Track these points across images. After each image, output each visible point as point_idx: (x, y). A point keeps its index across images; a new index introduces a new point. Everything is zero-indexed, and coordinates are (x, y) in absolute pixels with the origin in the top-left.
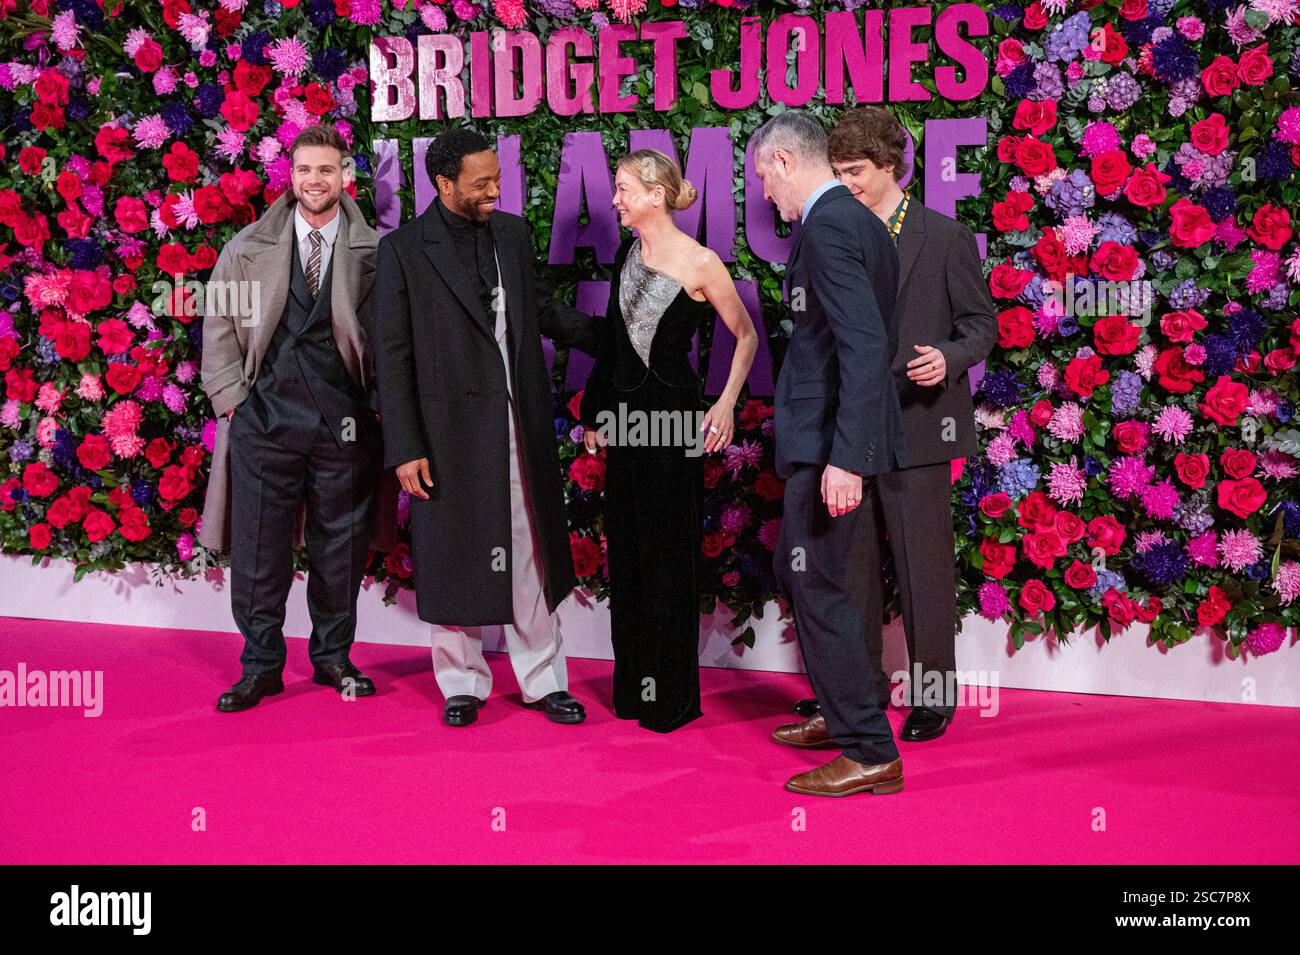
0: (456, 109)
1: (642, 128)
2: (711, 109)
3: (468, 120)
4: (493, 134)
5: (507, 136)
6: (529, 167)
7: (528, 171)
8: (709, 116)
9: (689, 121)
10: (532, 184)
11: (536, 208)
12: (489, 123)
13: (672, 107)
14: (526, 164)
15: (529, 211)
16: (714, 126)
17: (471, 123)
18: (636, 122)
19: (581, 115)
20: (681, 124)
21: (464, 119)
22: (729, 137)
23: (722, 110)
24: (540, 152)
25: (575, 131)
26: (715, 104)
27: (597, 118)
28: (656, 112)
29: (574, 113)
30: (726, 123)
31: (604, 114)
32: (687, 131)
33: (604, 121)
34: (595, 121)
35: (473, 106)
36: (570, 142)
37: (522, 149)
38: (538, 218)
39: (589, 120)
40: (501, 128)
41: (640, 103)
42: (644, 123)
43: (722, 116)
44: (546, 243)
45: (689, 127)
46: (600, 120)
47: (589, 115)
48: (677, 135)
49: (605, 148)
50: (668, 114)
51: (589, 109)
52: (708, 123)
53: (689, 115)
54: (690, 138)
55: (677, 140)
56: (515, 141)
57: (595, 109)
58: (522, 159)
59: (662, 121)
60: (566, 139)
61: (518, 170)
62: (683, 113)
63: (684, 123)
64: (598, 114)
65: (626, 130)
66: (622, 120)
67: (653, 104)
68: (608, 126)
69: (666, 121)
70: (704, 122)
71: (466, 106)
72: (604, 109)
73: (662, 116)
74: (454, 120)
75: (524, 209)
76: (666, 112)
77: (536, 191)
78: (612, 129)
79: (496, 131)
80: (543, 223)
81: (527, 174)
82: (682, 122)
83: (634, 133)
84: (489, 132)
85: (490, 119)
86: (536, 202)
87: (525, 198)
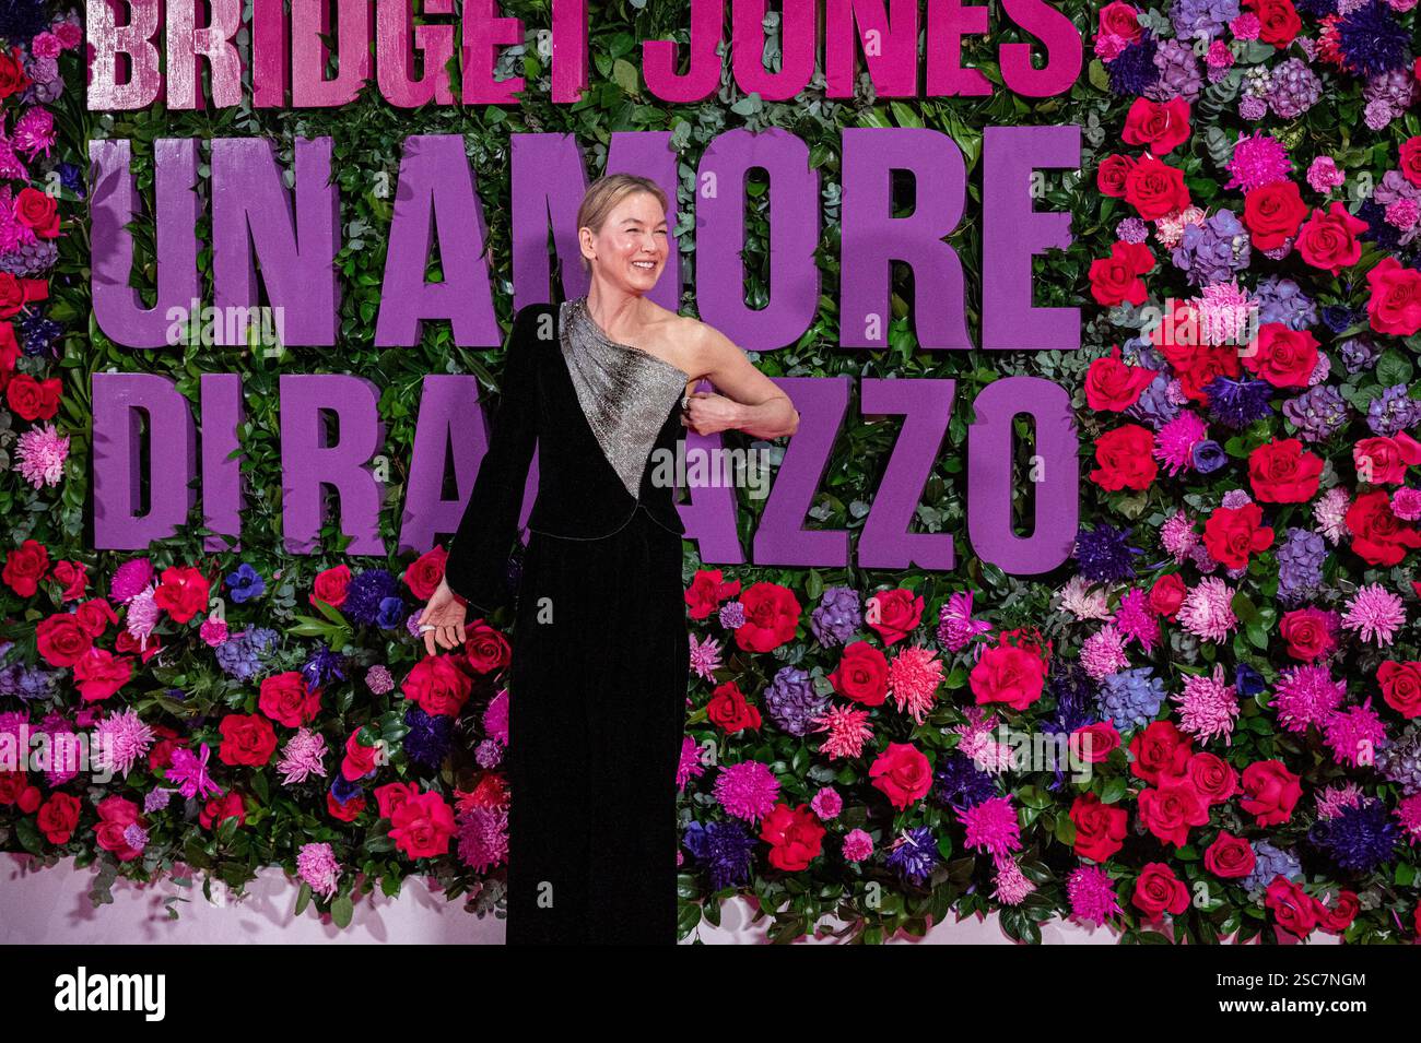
0: (226, 93)
1: (530, 130)
2: (642, 103)
3: (247, 111)
4: (287, 134)
5: (310, 138)
6: (346, 188)
7: (343, 196)
8: (638, 114)
9: (606, 120)
10: (350, 216)
11: (356, 254)
12: (281, 116)
13: (578, 98)
14: (340, 184)
15: (345, 260)
16: (647, 129)
17: (252, 117)
18: (521, 120)
19: (431, 107)
20: (593, 125)
21: (240, 110)
22: (670, 147)
23: (658, 103)
24: (364, 166)
25: (422, 133)
26: (648, 95)
27: (457, 113)
28: (553, 105)
29: (421, 104)
30: (666, 125)
31: (469, 107)
32: (603, 137)
33: (469, 118)
34: (455, 118)
35: (256, 89)
36: (414, 150)
37: (335, 160)
38: (359, 271)
39: (446, 115)
40: (300, 125)
41: (527, 90)
42: (534, 122)
43: (660, 114)
44: (371, 312)
45: (607, 129)
46: (463, 115)
47: (444, 108)
48: (586, 143)
49: (471, 161)
50: (573, 109)
51: (444, 96)
52: (637, 125)
53: (607, 111)
54: (608, 148)
55: (586, 150)
56: (323, 147)
57: (455, 98)
58: (334, 175)
59: (564, 120)
60: (406, 146)
61: (327, 195)
62: (597, 108)
63: (599, 124)
64: (460, 106)
65: (505, 133)
66: (499, 116)
67: (549, 93)
68: (475, 125)
69: (570, 120)
70: (630, 123)
71: (244, 90)
72: (469, 99)
73: (563, 111)
74: (223, 110)
75: (337, 256)
76: (570, 105)
77: (356, 228)
78: (482, 132)
79: (292, 130)
80: (367, 280)
81: (341, 200)
82: (595, 122)
83: (519, 138)
84: (280, 130)
85: (283, 110)
86: (356, 245)
87: (339, 241)
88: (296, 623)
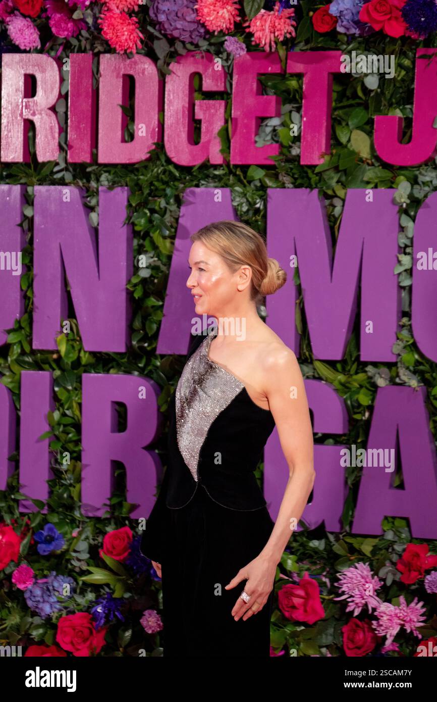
0: (46, 151)
1: (283, 186)
2: (373, 165)
3: (63, 165)
4: (93, 184)
5: (111, 188)
6: (137, 228)
7: (136, 234)
8: (370, 173)
9: (343, 179)
10: (141, 250)
11: (144, 281)
12: (89, 170)
13: (322, 161)
14: (133, 224)
15: (135, 285)
16: (376, 187)
17: (66, 169)
18: (276, 177)
19: (206, 166)
20: (333, 182)
21: (57, 164)
22: (394, 202)
23: (386, 166)
24: (153, 211)
25: (197, 186)
26: (377, 158)
27: (226, 170)
28: (302, 166)
29: (198, 163)
30: (391, 184)
31: (236, 166)
32: (341, 192)
33: (235, 175)
34: (225, 175)
35: (70, 147)
36: (191, 199)
37: (130, 205)
38: (146, 295)
39: (217, 173)
40: (104, 177)
41: (281, 154)
42: (287, 180)
43: (387, 174)
44: (155, 326)
45: (344, 186)
46: (230, 172)
47: (216, 167)
48: (326, 196)
49: (235, 210)
50: (317, 170)
51: (216, 157)
52: (368, 183)
53: (345, 172)
54: (344, 201)
55: (327, 202)
56: (121, 195)
57: (225, 160)
58: (129, 218)
59: (310, 179)
60: (186, 196)
61: (123, 233)
62: (336, 169)
63: (338, 182)
64: (228, 165)
65: (263, 188)
66: (258, 174)
67: (299, 156)
68: (240, 181)
69: (314, 179)
70: (362, 181)
71: (61, 148)
72: (235, 160)
73: (309, 171)
74: (44, 164)
75: (129, 281)
76: (316, 166)
77: (143, 261)
78: (245, 186)
79: (98, 180)
80: (152, 301)
81: (134, 237)
82: (335, 180)
83: (274, 193)
84: (89, 181)
85: (90, 165)
86: (145, 273)
87: (132, 269)
88: (90, 573)
